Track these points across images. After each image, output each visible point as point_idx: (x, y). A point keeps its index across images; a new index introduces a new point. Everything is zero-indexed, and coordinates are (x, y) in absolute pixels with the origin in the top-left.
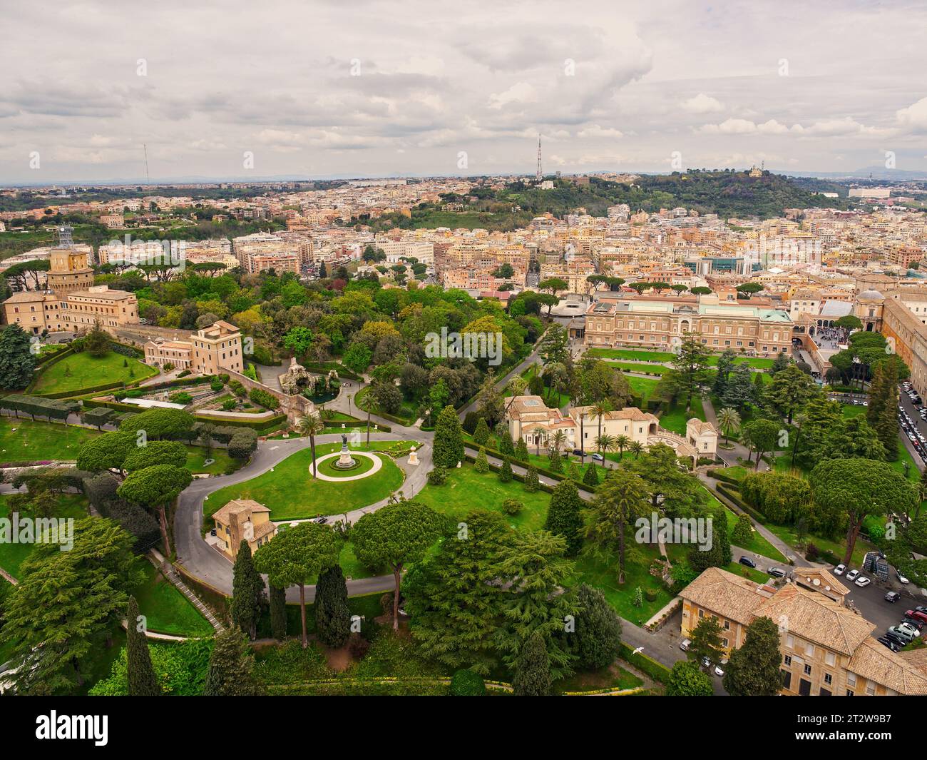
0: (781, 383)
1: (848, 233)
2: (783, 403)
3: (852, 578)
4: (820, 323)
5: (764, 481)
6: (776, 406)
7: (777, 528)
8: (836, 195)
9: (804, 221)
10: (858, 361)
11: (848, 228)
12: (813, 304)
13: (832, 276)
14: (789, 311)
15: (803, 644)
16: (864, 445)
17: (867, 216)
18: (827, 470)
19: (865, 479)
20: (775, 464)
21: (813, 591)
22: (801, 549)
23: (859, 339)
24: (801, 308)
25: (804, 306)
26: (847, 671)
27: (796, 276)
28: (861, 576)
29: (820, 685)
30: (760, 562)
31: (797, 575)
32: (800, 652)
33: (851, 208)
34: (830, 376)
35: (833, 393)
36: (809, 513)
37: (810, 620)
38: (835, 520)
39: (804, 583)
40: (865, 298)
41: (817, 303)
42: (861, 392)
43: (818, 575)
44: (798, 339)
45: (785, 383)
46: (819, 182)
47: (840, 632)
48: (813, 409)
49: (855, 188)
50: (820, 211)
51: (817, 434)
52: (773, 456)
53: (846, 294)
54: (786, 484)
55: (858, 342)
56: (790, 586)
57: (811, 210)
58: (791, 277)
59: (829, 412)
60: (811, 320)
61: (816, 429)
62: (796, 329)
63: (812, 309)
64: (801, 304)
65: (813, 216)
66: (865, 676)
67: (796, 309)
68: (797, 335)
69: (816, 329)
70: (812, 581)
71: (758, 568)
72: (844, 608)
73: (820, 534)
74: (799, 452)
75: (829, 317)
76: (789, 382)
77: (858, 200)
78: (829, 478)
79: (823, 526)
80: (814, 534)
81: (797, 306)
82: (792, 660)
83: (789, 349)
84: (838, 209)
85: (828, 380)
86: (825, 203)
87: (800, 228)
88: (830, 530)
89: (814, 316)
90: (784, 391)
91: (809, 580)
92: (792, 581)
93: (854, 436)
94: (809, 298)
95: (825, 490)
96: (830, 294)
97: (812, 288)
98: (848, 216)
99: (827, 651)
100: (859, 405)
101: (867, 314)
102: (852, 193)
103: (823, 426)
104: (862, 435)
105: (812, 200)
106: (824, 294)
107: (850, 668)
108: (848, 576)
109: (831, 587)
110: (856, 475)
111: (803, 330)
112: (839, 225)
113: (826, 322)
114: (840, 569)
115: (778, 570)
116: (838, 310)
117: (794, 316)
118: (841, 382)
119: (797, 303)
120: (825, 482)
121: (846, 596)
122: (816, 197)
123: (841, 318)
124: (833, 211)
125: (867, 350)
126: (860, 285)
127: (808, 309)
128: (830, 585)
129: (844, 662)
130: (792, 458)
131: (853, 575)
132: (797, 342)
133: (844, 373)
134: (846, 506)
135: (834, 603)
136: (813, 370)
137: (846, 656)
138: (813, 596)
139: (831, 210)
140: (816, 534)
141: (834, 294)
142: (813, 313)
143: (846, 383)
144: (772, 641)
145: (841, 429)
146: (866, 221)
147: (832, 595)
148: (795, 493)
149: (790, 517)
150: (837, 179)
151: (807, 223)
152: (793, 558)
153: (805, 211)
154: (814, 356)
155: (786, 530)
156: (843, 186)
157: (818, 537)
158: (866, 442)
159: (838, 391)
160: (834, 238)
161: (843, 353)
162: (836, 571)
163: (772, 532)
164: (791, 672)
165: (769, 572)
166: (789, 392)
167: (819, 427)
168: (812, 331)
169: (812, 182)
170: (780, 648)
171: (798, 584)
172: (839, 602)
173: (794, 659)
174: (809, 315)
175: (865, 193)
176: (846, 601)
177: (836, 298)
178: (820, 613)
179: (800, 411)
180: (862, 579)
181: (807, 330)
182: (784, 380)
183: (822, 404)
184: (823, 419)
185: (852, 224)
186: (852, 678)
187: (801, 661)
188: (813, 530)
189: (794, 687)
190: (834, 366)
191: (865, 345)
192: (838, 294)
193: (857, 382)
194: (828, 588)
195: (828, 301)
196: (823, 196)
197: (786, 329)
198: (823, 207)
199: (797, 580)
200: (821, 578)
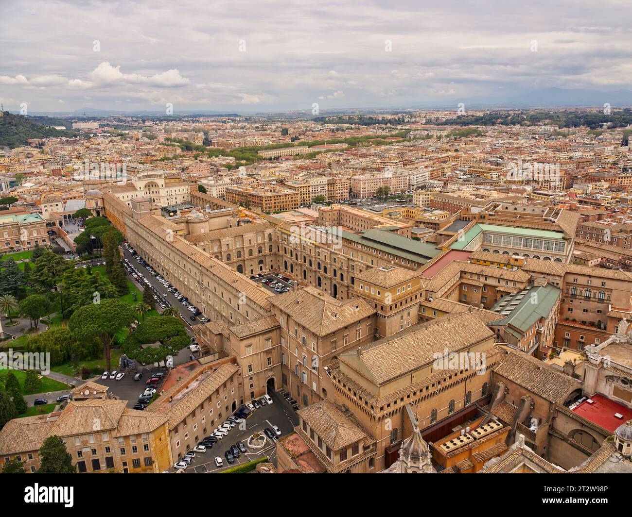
0: (41, 266)
1: (76, 153)
2: (47, 279)
3: (113, 377)
4: (65, 217)
5: (42, 339)
6: (43, 282)
7: (59, 368)
8: (64, 128)
9: (44, 147)
10: (93, 238)
11: (75, 150)
12: (57, 205)
13: (70, 183)
14: (41, 213)
15: (85, 438)
16: (103, 291)
17: (86, 141)
18: (79, 316)
19: (103, 313)
20: (52, 323)
21: (86, 399)
22: (78, 374)
23: (90, 223)
24: (49, 209)
25: (51, 208)
26: (117, 438)
27: (44, 187)
28: (118, 373)
29: (105, 457)
30: (50, 397)
31: (74, 394)
32: (85, 444)
33: (76, 136)
34: (79, 252)
35: (83, 262)
36: (78, 348)
37: (86, 420)
38: (96, 345)
39: (80, 397)
40: (91, 195)
41: (60, 204)
42: (101, 257)
43: (87, 388)
44: (53, 231)
45: (45, 265)
46: (50, 119)
47: (106, 416)
48: (68, 277)
49: (76, 122)
50: (55, 139)
51: (74, 293)
52: (49, 319)
53: (81, 194)
54: (57, 336)
55: (90, 225)
56: (71, 403)
57: (48, 139)
58: (41, 188)
59: (79, 276)
60: (58, 217)
61: (73, 291)
62: (49, 224)
63: (58, 209)
64: (48, 207)
65: (50, 143)
66: (128, 434)
67: (46, 210)
68: (50, 228)
69: (63, 222)
70: (84, 393)
71: (50, 402)
72: (108, 400)
73: (89, 358)
74: (66, 309)
75: (70, 212)
76: (48, 264)
77: (79, 130)
78: (81, 321)
79: (90, 353)
80: (85, 361)
81: (46, 208)
82: (82, 452)
83: (47, 240)
84: (67, 137)
85: (79, 255)
86: (58, 134)
87: (42, 152)
88: (95, 354)
89: (60, 213)
90: (45, 270)
91: (82, 393)
92: (71, 400)
93: (96, 287)
94: (53, 201)
95: (80, 330)
96: (70, 196)
97: (57, 194)
98: (75, 142)
99: (102, 433)
100: (101, 265)
101: (94, 205)
102: (75, 126)
103: (78, 286)
104: (101, 285)
105: (48, 132)
106: (65, 197)
107: (118, 435)
108: (111, 377)
109: (97, 391)
110: (97, 313)
111: (54, 224)
112: (69, 148)
113: (69, 216)
114: (105, 375)
115: (64, 396)
116: (75, 206)
117: (46, 216)
118: (87, 253)
119: (45, 206)
120: (79, 324)
121: (107, 392)
122: (50, 130)
123: (78, 211)
124: (64, 139)
125: (97, 229)
126: (86, 187)
127: (55, 209)
128: (95, 390)
129: (114, 434)
130: (62, 315)
131: (113, 375)
132: (52, 233)
133: (87, 246)
134: (95, 335)
135: (100, 400)
136: (66, 251)
137: (114, 429)
138: (85, 403)
139: (63, 138)
140: (87, 359)
141: (73, 196)
142: (59, 211)
143: (89, 253)
144: (60, 450)
145: (87, 285)
146: (86, 144)
147: (98, 396)
148: (65, 339)
149: (67, 356)
150: (63, 116)
151: (46, 149)
152: (74, 383)
153: (44, 140)
154: (66, 241)
155: (66, 366)
156: (68, 121)
157: (89, 360)
158: (104, 288)
159: (87, 259)
160: (67, 158)
161: (82, 234)
162: (103, 377)
163: (57, 372)
164: (85, 460)
165: (58, 401)
166: (49, 270)
167: (75, 288)
168: (61, 224)
169: (44, 119)
170: (68, 451)
171: (76, 400)
172: (104, 398)
173: (84, 450)
174: (56, 213)
175: (83, 126)
176: (108, 395)
177: (75, 198)
178: (92, 412)
179: (60, 281)
180: (119, 375)
181: (57, 223)
182: (43, 263)
183: (72, 272)
184: (76, 282)
185: (77, 147)
186: (121, 440)
187: (89, 450)
188: (83, 358)
189: (89, 468)
190: (78, 244)
191: (95, 226)
192: (76, 195)
193: (97, 251)
194: (95, 393)
195: (69, 201)
196: (55, 129)
197: (41, 226)
198: (56, 136)
199: (74, 397)
200: (89, 388)
